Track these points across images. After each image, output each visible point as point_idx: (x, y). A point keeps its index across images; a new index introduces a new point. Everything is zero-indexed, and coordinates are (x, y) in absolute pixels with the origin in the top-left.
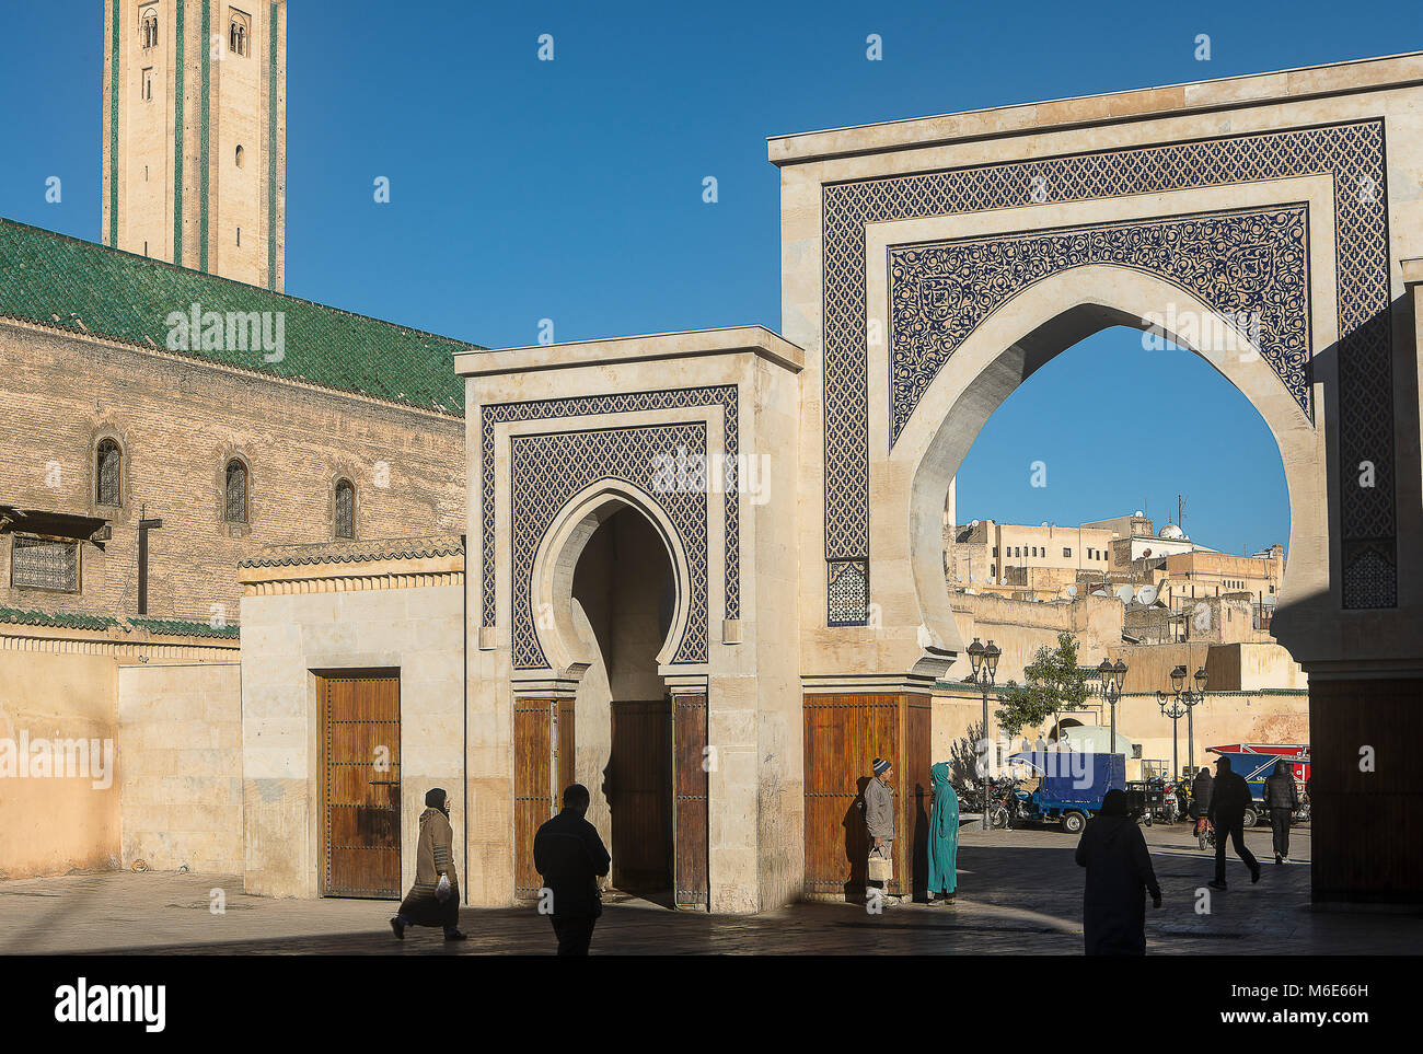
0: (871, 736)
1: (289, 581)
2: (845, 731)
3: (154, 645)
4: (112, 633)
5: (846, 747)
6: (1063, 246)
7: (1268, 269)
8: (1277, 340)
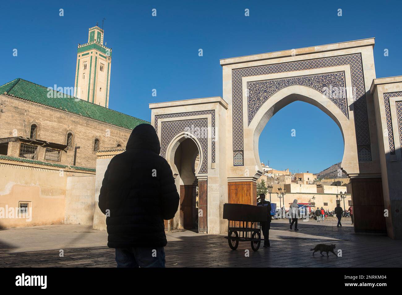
0: (244, 192)
1: (108, 155)
2: (238, 191)
3: (76, 172)
4: (66, 169)
5: (238, 194)
6: (287, 81)
7: (336, 85)
8: (339, 101)
